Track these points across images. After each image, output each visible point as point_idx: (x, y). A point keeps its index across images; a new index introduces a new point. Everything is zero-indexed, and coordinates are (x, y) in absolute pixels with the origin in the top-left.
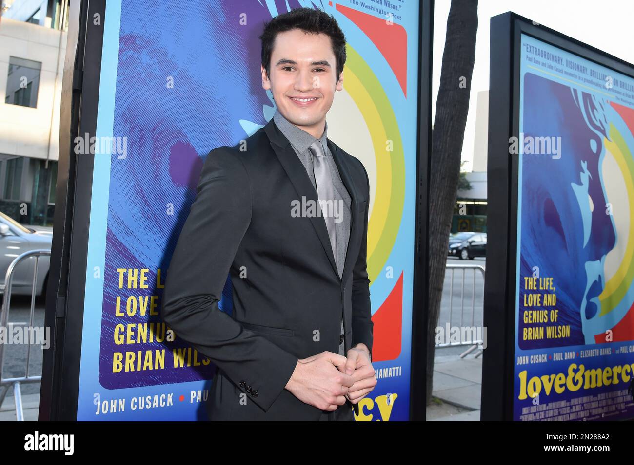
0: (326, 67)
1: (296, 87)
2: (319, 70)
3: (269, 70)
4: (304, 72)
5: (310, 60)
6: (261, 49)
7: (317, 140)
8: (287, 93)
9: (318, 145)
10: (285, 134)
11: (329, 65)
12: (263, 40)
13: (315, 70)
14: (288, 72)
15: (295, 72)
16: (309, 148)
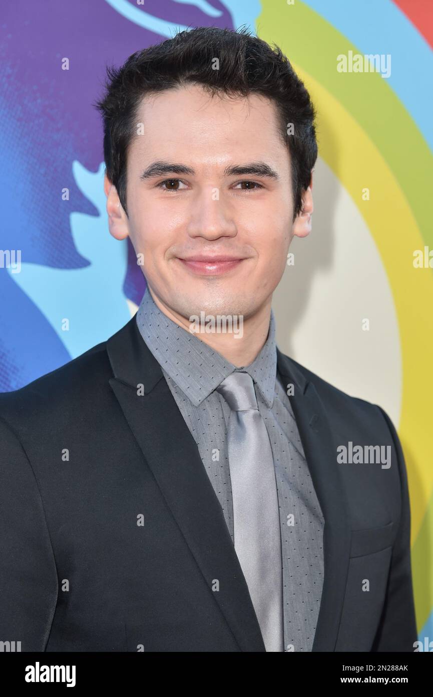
0: (264, 179)
1: (193, 230)
2: (248, 185)
3: (125, 189)
4: (212, 193)
5: (224, 160)
6: (101, 136)
7: (242, 371)
8: (173, 250)
9: (241, 382)
10: (157, 354)
11: (272, 175)
12: (106, 114)
13: (239, 186)
14: (172, 193)
15: (190, 193)
16: (220, 391)
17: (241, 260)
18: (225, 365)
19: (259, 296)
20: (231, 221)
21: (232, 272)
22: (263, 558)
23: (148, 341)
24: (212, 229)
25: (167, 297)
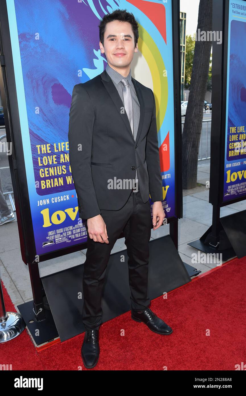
2: (127, 40)
7: (125, 78)
8: (113, 53)
9: (125, 80)
11: (131, 37)
12: (100, 28)
13: (125, 40)
14: (113, 41)
15: (116, 41)
16: (121, 82)
17: (125, 54)
18: (122, 77)
19: (129, 62)
20: (123, 46)
21: (124, 56)
22: (130, 112)
23: (108, 73)
24: (120, 47)
25: (111, 62)
